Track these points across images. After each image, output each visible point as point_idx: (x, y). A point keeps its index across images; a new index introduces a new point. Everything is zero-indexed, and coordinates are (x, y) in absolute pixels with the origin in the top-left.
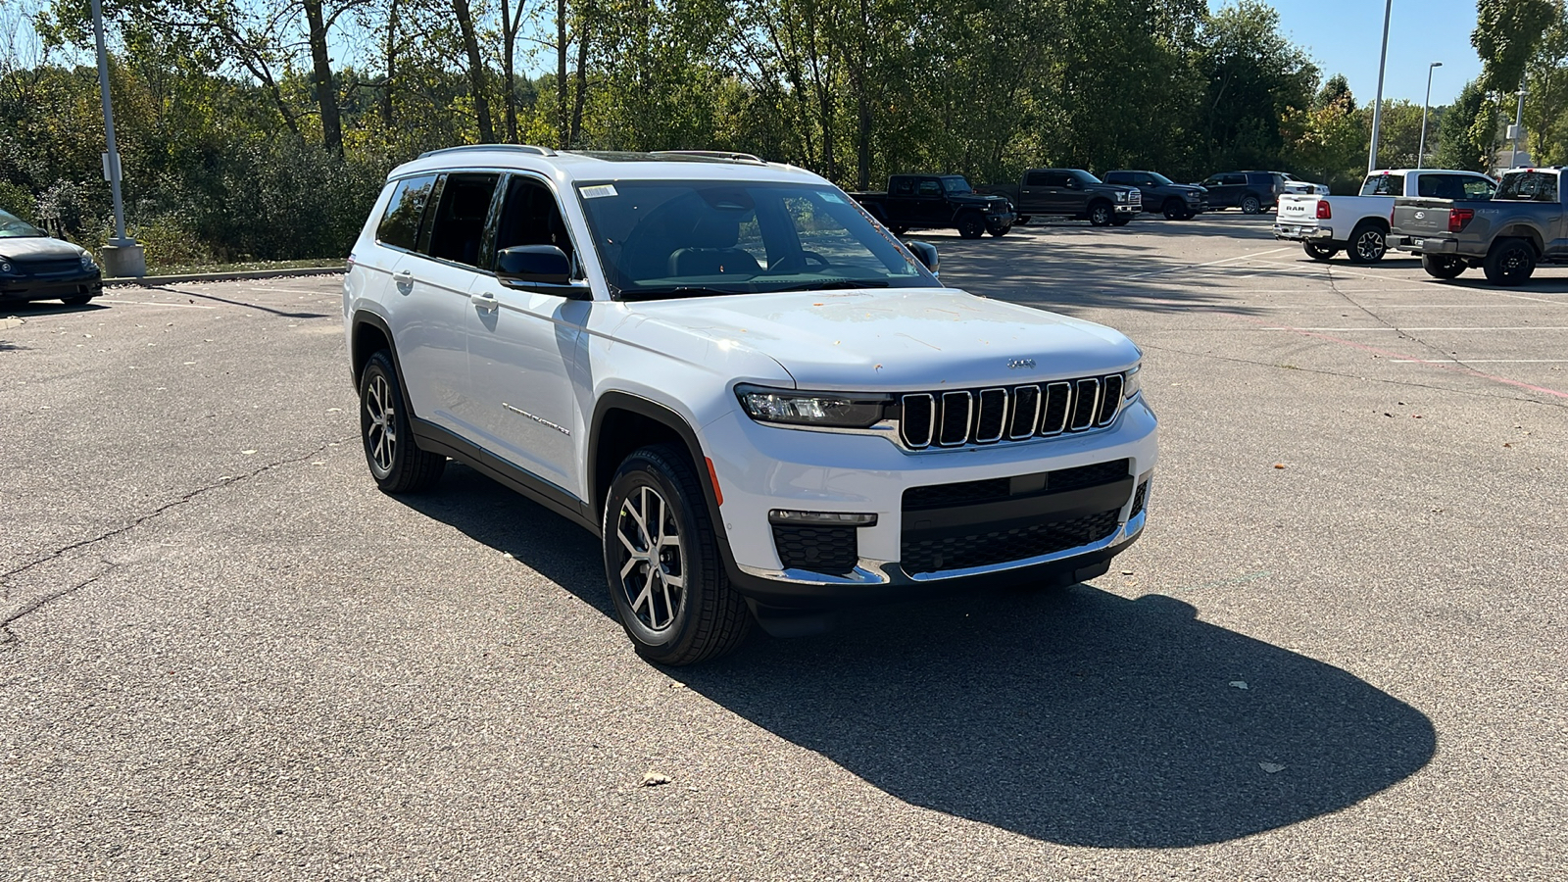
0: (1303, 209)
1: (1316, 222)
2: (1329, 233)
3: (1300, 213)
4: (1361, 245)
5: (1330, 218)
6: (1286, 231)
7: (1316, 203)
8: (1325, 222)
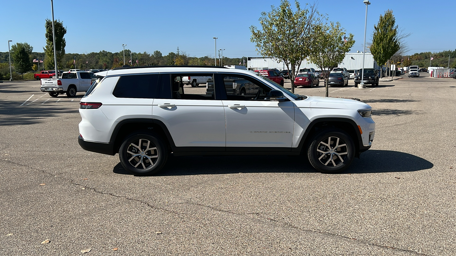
0: (52, 83)
1: (57, 86)
2: (62, 89)
3: (51, 84)
4: (70, 92)
5: (62, 85)
6: (46, 89)
7: (57, 81)
8: (60, 86)
